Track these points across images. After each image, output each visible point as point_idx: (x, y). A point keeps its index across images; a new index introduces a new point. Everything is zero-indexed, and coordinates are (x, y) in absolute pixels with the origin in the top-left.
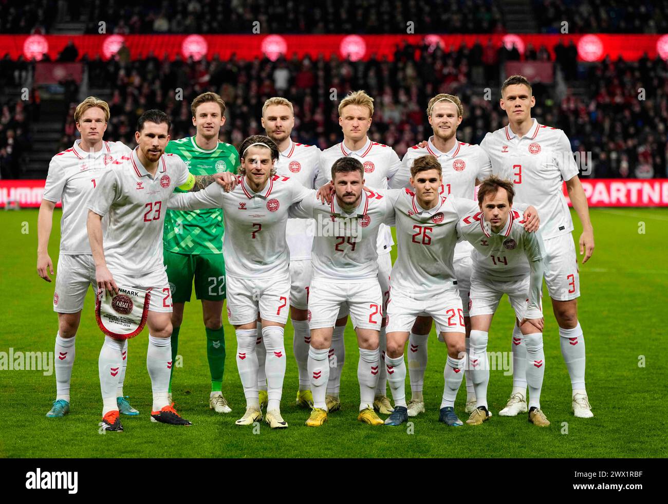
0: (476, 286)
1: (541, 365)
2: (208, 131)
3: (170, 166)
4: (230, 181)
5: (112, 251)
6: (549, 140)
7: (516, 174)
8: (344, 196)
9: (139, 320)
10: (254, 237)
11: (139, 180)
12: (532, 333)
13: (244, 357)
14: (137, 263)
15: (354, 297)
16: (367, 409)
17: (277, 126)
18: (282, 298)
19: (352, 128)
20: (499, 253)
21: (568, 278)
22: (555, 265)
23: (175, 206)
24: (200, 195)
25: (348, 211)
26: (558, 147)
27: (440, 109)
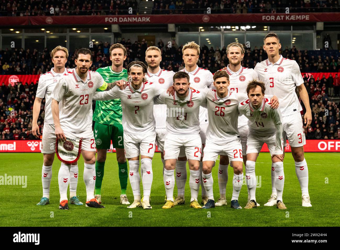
0: (250, 139)
1: (282, 178)
2: (117, 62)
3: (94, 77)
4: (123, 84)
5: (64, 120)
6: (288, 65)
7: (271, 83)
8: (179, 90)
9: (77, 154)
10: (136, 113)
11: (77, 84)
12: (277, 162)
13: (133, 175)
14: (77, 126)
15: (187, 144)
16: (194, 201)
17: (152, 60)
18: (150, 144)
19: (188, 60)
20: (259, 120)
21: (298, 136)
22: (291, 129)
23: (97, 98)
24: (109, 92)
25: (182, 99)
26: (293, 69)
27: (232, 50)
